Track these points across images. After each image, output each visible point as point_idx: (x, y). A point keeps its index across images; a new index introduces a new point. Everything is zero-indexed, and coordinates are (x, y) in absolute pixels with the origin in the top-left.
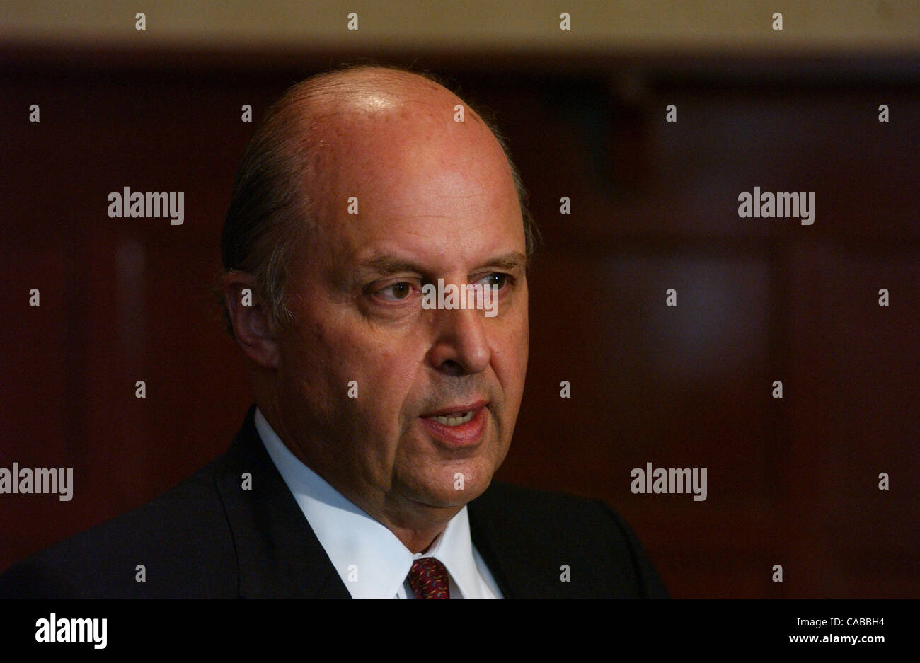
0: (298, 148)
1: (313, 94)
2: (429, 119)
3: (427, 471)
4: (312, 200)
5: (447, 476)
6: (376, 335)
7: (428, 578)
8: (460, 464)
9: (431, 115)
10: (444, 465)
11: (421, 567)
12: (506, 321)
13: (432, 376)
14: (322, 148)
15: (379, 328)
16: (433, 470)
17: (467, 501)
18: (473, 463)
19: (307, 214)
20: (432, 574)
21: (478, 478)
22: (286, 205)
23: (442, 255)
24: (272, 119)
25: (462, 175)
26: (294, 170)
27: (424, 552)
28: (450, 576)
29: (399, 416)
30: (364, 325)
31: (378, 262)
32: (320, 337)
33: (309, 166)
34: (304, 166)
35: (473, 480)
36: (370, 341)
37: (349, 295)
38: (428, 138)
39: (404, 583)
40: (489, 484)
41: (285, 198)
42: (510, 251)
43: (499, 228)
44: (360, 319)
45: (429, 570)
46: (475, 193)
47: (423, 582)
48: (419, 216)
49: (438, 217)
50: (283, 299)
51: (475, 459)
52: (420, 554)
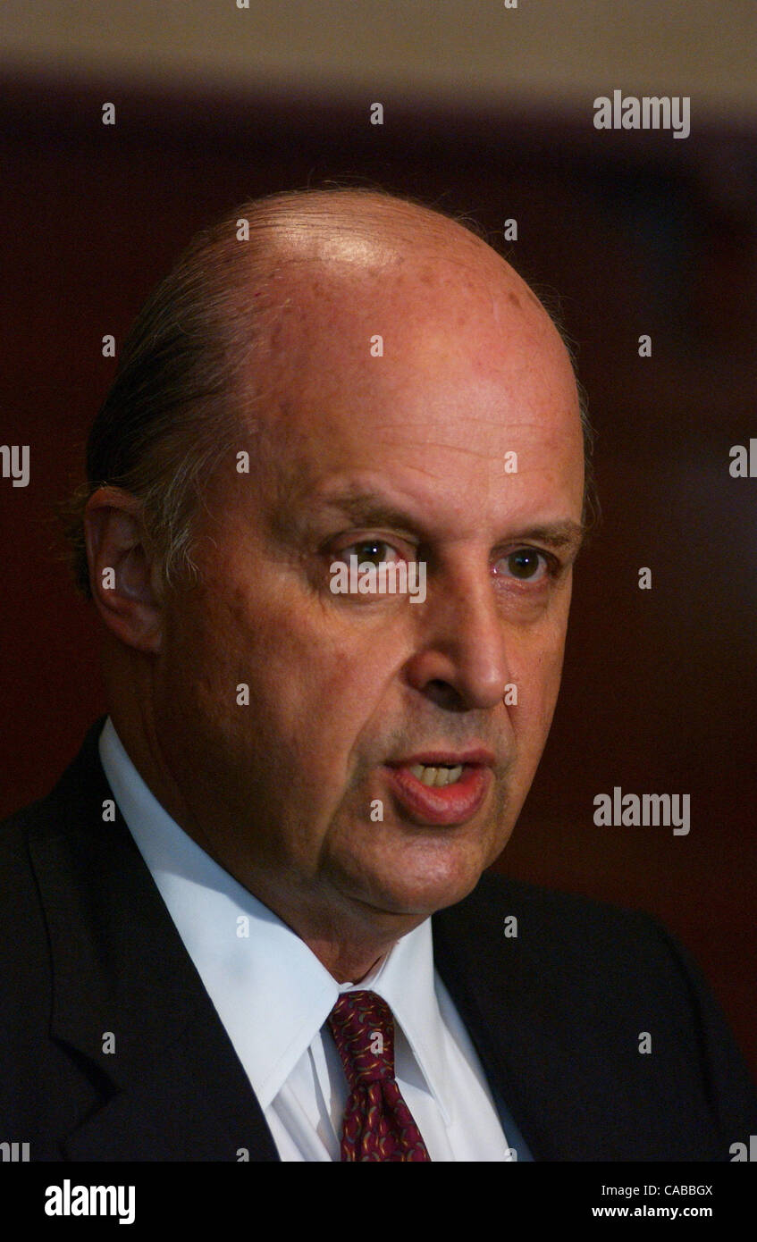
0: (247, 306)
1: (278, 222)
2: (465, 291)
3: (378, 850)
4: (259, 392)
5: (410, 863)
6: (328, 622)
7: (362, 1025)
8: (433, 846)
9: (470, 285)
10: (408, 845)
11: (351, 1006)
12: (536, 632)
13: (407, 700)
14: (287, 311)
15: (336, 612)
16: (389, 851)
17: (433, 911)
18: (454, 848)
19: (247, 411)
20: (367, 1019)
21: (459, 873)
22: (215, 392)
23: (457, 512)
24: (205, 252)
25: (507, 389)
26: (236, 339)
27: (356, 982)
28: (398, 1024)
29: (350, 755)
30: (312, 604)
31: (353, 502)
32: (238, 614)
33: (261, 338)
34: (253, 336)
35: (451, 874)
36: (319, 631)
37: (297, 552)
38: (462, 322)
39: (322, 1030)
40: (473, 886)
41: (214, 382)
42: (563, 518)
43: (550, 479)
44: (309, 592)
45: (362, 1012)
46: (522, 422)
47: (352, 1031)
48: (432, 444)
49: (460, 450)
50: (186, 543)
51: (458, 841)
52: (351, 984)
